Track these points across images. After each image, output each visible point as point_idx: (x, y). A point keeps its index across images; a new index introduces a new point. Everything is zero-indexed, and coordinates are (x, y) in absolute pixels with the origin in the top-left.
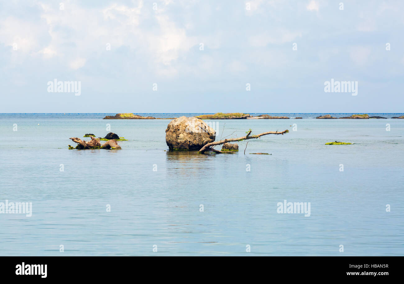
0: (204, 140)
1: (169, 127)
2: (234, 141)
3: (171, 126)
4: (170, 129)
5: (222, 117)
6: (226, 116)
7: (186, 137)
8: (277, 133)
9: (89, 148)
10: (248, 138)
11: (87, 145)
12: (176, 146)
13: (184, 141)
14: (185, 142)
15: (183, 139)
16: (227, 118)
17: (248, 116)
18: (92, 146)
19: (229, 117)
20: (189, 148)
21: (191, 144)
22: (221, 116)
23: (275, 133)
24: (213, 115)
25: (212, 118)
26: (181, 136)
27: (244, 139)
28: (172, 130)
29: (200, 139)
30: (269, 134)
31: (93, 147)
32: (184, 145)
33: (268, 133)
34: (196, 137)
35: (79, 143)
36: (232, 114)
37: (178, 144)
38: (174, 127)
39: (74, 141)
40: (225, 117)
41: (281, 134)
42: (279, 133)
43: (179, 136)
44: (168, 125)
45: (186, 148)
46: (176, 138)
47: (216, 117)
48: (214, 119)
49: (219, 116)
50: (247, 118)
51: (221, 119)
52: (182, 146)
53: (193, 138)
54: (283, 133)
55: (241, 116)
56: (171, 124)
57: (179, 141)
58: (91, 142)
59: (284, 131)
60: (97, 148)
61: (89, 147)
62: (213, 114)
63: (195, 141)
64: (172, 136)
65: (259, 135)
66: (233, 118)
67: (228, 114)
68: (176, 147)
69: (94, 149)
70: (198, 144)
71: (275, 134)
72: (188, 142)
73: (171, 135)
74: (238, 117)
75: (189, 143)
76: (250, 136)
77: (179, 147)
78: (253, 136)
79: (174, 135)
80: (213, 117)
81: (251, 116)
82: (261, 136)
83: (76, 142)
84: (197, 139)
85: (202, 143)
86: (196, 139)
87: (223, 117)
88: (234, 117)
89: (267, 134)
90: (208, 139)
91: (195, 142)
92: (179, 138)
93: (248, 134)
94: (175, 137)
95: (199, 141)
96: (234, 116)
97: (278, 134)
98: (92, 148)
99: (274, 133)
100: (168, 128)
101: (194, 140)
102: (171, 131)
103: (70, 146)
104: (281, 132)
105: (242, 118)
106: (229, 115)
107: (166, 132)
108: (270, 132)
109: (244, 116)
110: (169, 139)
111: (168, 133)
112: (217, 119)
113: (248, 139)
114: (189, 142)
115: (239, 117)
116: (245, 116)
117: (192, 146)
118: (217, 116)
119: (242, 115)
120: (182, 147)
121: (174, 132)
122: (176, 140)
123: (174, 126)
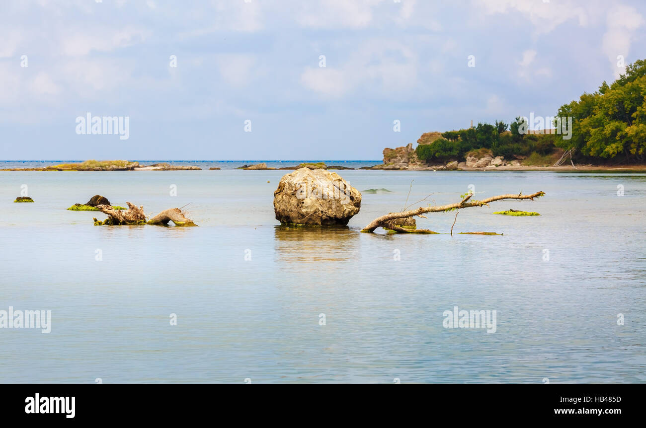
0: (345, 208)
1: (281, 187)
2: (436, 211)
3: (287, 185)
4: (285, 190)
5: (96, 168)
6: (103, 165)
7: (315, 205)
8: (520, 197)
9: (127, 223)
10: (464, 205)
11: (124, 218)
12: (299, 219)
13: (312, 210)
14: (315, 212)
15: (311, 207)
16: (104, 168)
17: (136, 165)
18: (132, 219)
19: (107, 167)
20: (322, 224)
21: (324, 217)
22: (94, 165)
23: (517, 196)
24: (81, 164)
25: (79, 169)
26: (308, 202)
27: (457, 207)
28: (289, 192)
29: (338, 207)
30: (504, 198)
31: (133, 221)
32: (314, 218)
33: (504, 196)
34: (331, 205)
35: (111, 214)
36: (111, 162)
37: (303, 216)
38: (292, 187)
39: (104, 212)
40: (101, 166)
41: (528, 198)
42: (524, 196)
43: (303, 203)
44: (280, 183)
45: (316, 224)
46: (298, 205)
47: (87, 168)
48: (83, 170)
49: (92, 166)
50: (135, 168)
51: (95, 170)
52: (310, 219)
53: (326, 206)
54: (532, 197)
55: (126, 166)
56: (286, 181)
57: (304, 211)
58: (129, 213)
59: (535, 194)
60: (139, 223)
61: (127, 221)
62: (81, 162)
63: (330, 210)
64: (289, 202)
65: (486, 201)
66: (113, 170)
67: (105, 162)
68: (299, 221)
69: (135, 224)
70: (335, 216)
71: (516, 198)
72: (320, 212)
73: (287, 200)
74: (120, 167)
75: (321, 215)
76: (469, 202)
77: (306, 221)
78: (474, 202)
79: (294, 201)
80: (82, 168)
81: (140, 166)
82: (489, 202)
83: (106, 213)
84: (333, 207)
85: (342, 215)
86: (331, 208)
87: (98, 168)
88: (115, 167)
89: (500, 199)
90: (351, 207)
91: (331, 213)
92: (303, 205)
93: (465, 198)
94: (296, 204)
95: (337, 210)
96: (115, 165)
97: (522, 199)
98: (132, 223)
99: (514, 196)
100: (279, 187)
101: (328, 209)
102: (286, 194)
103: (96, 220)
104: (530, 195)
105: (127, 169)
106: (107, 163)
107: (275, 195)
108: (507, 196)
109: (129, 166)
110: (283, 207)
111: (280, 197)
112: (89, 170)
113: (463, 208)
114: (322, 212)
115: (122, 168)
116: (131, 166)
117: (326, 220)
118: (88, 166)
119: (127, 163)
120: (311, 222)
121: (293, 195)
122: (297, 208)
123: (293, 185)
